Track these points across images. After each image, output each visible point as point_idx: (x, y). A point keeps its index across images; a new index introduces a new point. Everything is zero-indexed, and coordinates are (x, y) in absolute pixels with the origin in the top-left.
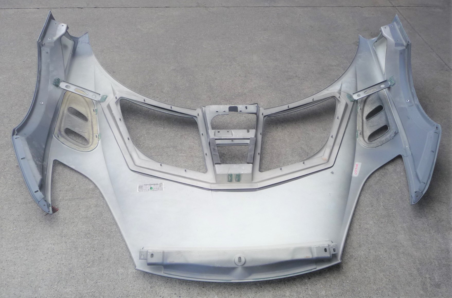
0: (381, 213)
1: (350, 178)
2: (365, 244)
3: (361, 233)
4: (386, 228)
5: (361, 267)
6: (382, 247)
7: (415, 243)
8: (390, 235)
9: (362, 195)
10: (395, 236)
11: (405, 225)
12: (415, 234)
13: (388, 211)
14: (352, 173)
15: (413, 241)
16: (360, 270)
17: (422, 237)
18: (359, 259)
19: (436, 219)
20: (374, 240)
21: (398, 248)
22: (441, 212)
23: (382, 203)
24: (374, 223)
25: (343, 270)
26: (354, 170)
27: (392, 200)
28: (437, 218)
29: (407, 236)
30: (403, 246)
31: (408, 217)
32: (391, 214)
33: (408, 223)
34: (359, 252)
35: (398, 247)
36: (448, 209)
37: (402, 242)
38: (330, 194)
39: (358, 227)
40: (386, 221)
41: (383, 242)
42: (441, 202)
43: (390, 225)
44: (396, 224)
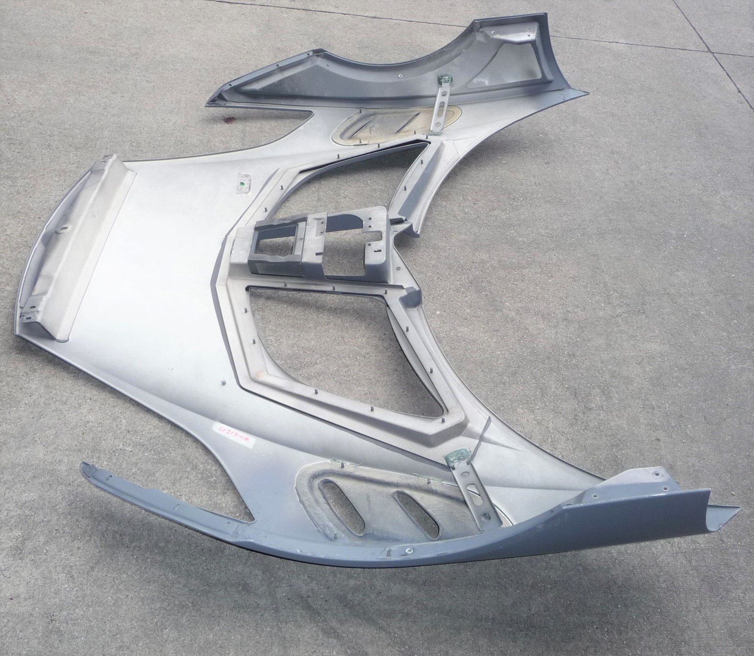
0: (106, 439)
1: (212, 415)
2: (49, 394)
3: (75, 395)
4: (68, 436)
5: (8, 376)
6: (31, 417)
7: (17, 470)
8: (52, 437)
9: (160, 424)
10: (45, 443)
11: (63, 468)
12: (34, 476)
13: (107, 452)
14: (222, 422)
15: (21, 467)
16: (3, 374)
17: (23, 485)
18: (24, 378)
19: (55, 531)
20: (51, 410)
21: (19, 439)
22: (68, 549)
23: (131, 450)
24: (88, 422)
25: (15, 353)
26: (233, 430)
27: (133, 471)
28: (56, 533)
29: (38, 462)
30: (18, 448)
31: (80, 482)
32: (97, 455)
33: (67, 476)
34: (37, 382)
35: (21, 440)
36: (71, 567)
37: (28, 450)
38: (172, 369)
39: (88, 395)
40: (84, 440)
41: (41, 420)
42: (95, 564)
43: (74, 444)
44: (70, 455)
